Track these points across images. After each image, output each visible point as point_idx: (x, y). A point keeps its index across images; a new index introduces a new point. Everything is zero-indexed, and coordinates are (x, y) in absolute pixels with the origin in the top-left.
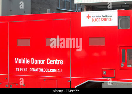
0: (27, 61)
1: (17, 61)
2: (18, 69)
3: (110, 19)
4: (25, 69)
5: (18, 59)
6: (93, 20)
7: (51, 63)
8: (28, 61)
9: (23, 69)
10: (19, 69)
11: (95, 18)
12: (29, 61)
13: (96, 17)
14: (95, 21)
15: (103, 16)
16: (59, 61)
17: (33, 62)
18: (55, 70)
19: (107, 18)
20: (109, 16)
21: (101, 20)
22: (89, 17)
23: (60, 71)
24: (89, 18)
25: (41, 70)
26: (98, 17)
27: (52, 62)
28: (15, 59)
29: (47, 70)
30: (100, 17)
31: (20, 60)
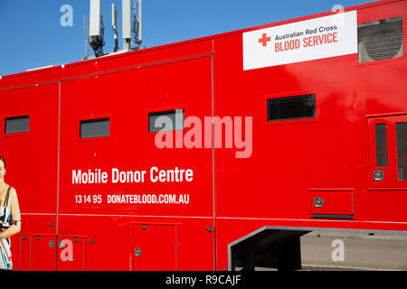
0: (101, 177)
1: (77, 177)
2: (79, 199)
3: (331, 38)
4: (97, 199)
5: (80, 171)
6: (278, 48)
7: (162, 178)
8: (103, 177)
9: (91, 198)
10: (83, 199)
11: (283, 41)
12: (106, 177)
13: (287, 36)
14: (283, 48)
15: (307, 32)
16: (182, 171)
17: (115, 179)
18: (171, 199)
19: (321, 34)
20: (328, 29)
21: (302, 43)
22: (264, 40)
23: (184, 199)
24: (265, 45)
25: (136, 199)
26: (292, 36)
27: (164, 175)
28: (74, 172)
29: (150, 199)
30: (299, 34)
31: (85, 174)
